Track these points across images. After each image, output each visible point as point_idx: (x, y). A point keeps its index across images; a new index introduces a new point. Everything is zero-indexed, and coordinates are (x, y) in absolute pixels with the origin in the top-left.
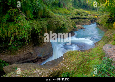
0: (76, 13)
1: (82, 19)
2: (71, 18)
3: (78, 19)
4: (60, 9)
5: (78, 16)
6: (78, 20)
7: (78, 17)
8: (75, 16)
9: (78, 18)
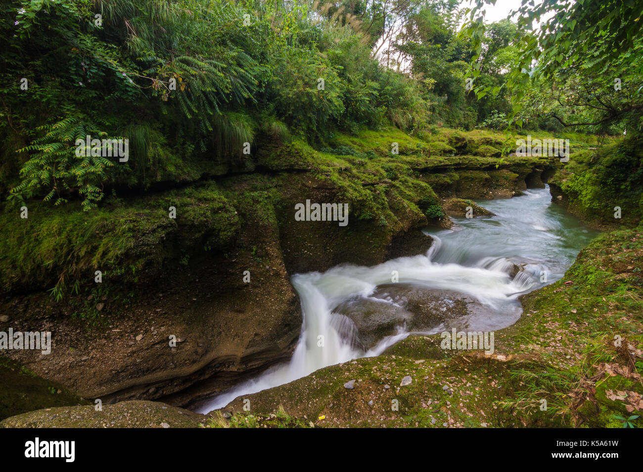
0: (448, 147)
1: (478, 169)
2: (423, 167)
3: (456, 170)
4: (372, 133)
5: (457, 157)
6: (456, 176)
7: (455, 165)
8: (441, 159)
9: (458, 167)
